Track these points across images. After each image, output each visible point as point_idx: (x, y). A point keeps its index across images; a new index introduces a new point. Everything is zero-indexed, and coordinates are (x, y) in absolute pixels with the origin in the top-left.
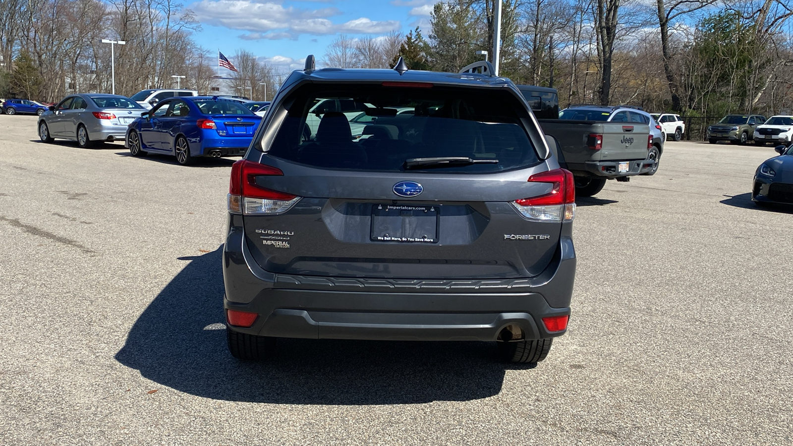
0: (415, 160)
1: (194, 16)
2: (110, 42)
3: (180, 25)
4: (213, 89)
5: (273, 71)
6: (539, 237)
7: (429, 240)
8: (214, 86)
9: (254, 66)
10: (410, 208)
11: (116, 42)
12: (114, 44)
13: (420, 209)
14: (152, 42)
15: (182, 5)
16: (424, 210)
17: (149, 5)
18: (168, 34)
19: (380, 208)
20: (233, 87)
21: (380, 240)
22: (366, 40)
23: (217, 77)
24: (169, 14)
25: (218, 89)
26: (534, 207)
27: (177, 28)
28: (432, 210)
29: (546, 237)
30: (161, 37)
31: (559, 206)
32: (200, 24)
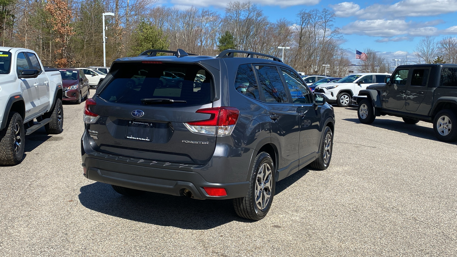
0: (144, 99)
1: (339, 31)
2: (282, 48)
3: (331, 36)
4: (350, 72)
5: (385, 60)
6: (201, 143)
7: (148, 140)
8: (350, 70)
9: (374, 58)
10: (142, 123)
11: (285, 48)
12: (284, 49)
13: (146, 124)
14: (315, 47)
15: (333, 25)
16: (148, 125)
17: (315, 26)
18: (324, 42)
19: (130, 122)
20: (361, 71)
21: (128, 138)
22: (447, 38)
23: (353, 65)
24: (325, 31)
25: (353, 72)
26: (202, 126)
27: (329, 38)
28: (151, 125)
29: (206, 143)
30: (320, 43)
31: (215, 127)
32: (342, 35)
